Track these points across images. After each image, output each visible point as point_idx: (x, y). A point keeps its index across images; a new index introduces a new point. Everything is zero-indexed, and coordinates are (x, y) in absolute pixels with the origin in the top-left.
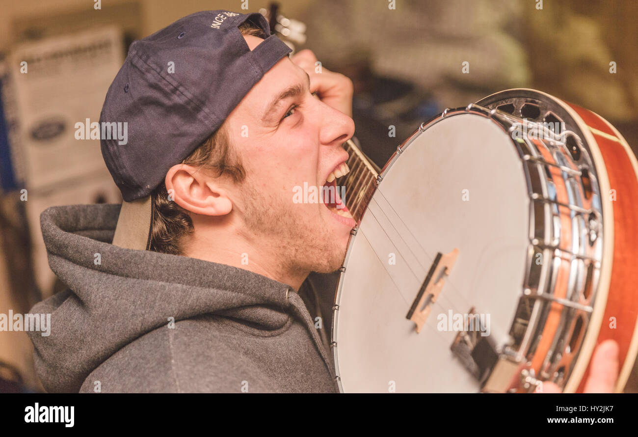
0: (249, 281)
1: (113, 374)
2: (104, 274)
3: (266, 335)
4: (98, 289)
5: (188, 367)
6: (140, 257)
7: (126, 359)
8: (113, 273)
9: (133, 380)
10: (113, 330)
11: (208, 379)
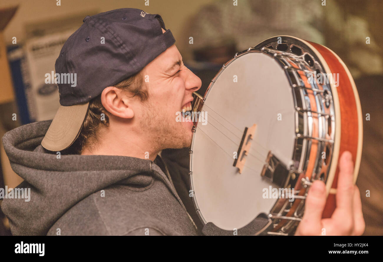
0: (131, 162)
1: (64, 226)
2: (48, 172)
3: (143, 190)
4: (48, 181)
5: (109, 214)
6: (70, 159)
7: (71, 217)
8: (54, 170)
9: (78, 227)
10: (61, 203)
11: (121, 218)
